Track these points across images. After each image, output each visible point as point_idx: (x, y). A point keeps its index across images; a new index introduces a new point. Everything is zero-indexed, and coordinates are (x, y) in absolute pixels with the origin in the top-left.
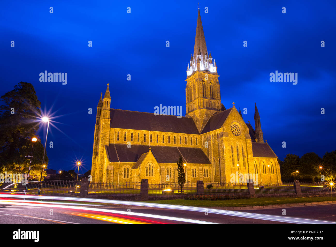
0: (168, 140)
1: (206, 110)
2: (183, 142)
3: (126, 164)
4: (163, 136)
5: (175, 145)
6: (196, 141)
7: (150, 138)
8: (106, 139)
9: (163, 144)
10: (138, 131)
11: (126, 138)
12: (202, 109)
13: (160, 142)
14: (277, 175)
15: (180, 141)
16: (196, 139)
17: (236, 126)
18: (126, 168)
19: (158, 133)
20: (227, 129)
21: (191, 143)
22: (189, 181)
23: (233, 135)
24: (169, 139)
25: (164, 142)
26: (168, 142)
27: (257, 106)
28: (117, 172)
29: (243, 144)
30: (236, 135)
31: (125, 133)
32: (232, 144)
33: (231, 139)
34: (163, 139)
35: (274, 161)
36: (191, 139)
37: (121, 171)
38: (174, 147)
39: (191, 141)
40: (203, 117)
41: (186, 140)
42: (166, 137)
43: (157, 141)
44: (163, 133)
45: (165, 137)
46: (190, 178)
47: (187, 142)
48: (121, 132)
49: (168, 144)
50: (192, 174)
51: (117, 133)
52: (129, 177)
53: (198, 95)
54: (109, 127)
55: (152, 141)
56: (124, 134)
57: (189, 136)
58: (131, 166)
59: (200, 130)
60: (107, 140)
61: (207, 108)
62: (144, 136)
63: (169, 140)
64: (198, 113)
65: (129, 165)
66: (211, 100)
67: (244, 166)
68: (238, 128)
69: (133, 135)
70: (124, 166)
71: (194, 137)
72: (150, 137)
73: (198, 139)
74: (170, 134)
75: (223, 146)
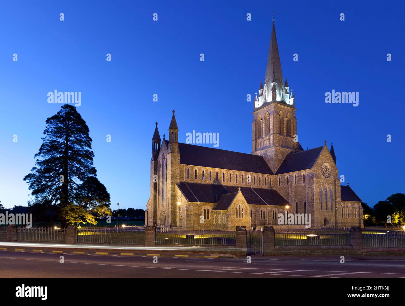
0: (241, 179)
1: (282, 148)
2: (257, 182)
3: (206, 204)
4: (237, 175)
5: (249, 186)
6: (271, 181)
7: (223, 177)
8: (177, 176)
9: (237, 183)
10: (210, 169)
11: (197, 176)
12: (277, 147)
13: (233, 182)
14: (360, 219)
15: (254, 181)
16: (271, 180)
17: (326, 168)
18: (206, 208)
19: (231, 171)
20: (318, 170)
21: (265, 184)
22: (270, 223)
23: (323, 176)
24: (243, 178)
25: (238, 182)
26: (241, 182)
27: (333, 146)
28: (197, 213)
29: (332, 187)
30: (325, 177)
31: (196, 170)
32: (322, 186)
33: (321, 181)
34: (236, 179)
35: (359, 205)
36: (265, 179)
37: (201, 212)
38: (248, 188)
39: (265, 182)
40: (279, 155)
41: (260, 180)
42: (240, 177)
43: (230, 180)
44: (236, 172)
45: (238, 176)
46: (271, 220)
47: (261, 182)
48: (191, 168)
49: (242, 184)
50: (273, 216)
51: (187, 171)
52: (210, 218)
53: (274, 131)
54: (179, 163)
55: (225, 180)
56: (194, 171)
57: (263, 176)
58: (211, 207)
59: (275, 170)
60: (177, 178)
61: (282, 146)
62: (216, 174)
63: (243, 180)
64: (273, 152)
65: (209, 205)
66: (287, 137)
67: (331, 210)
68: (328, 170)
69: (205, 172)
70: (204, 207)
71: (268, 178)
72: (223, 175)
73: (272, 180)
74: (244, 173)
75: (313, 188)
